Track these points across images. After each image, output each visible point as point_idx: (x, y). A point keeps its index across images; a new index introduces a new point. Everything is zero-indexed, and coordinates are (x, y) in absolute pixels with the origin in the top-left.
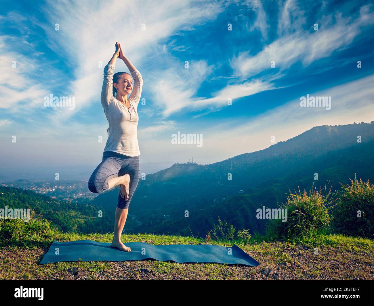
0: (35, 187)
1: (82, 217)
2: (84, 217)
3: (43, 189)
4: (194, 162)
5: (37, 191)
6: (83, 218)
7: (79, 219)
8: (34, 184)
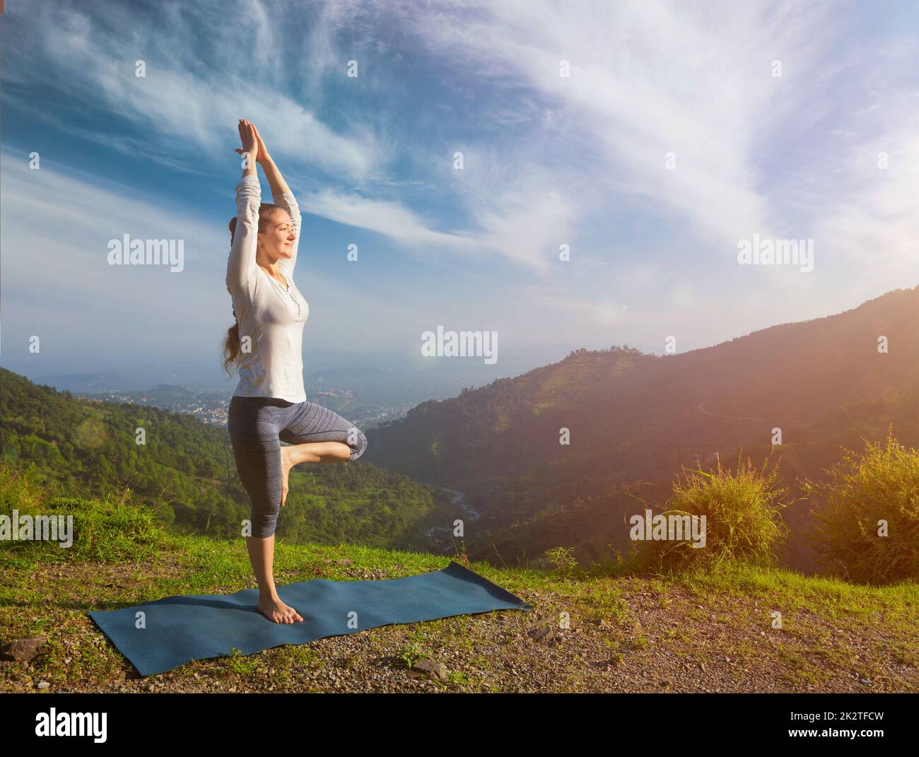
0: (200, 405)
1: (319, 489)
2: (325, 491)
3: (221, 412)
4: (630, 348)
5: (205, 416)
6: (322, 492)
7: (311, 496)
8: (198, 398)
